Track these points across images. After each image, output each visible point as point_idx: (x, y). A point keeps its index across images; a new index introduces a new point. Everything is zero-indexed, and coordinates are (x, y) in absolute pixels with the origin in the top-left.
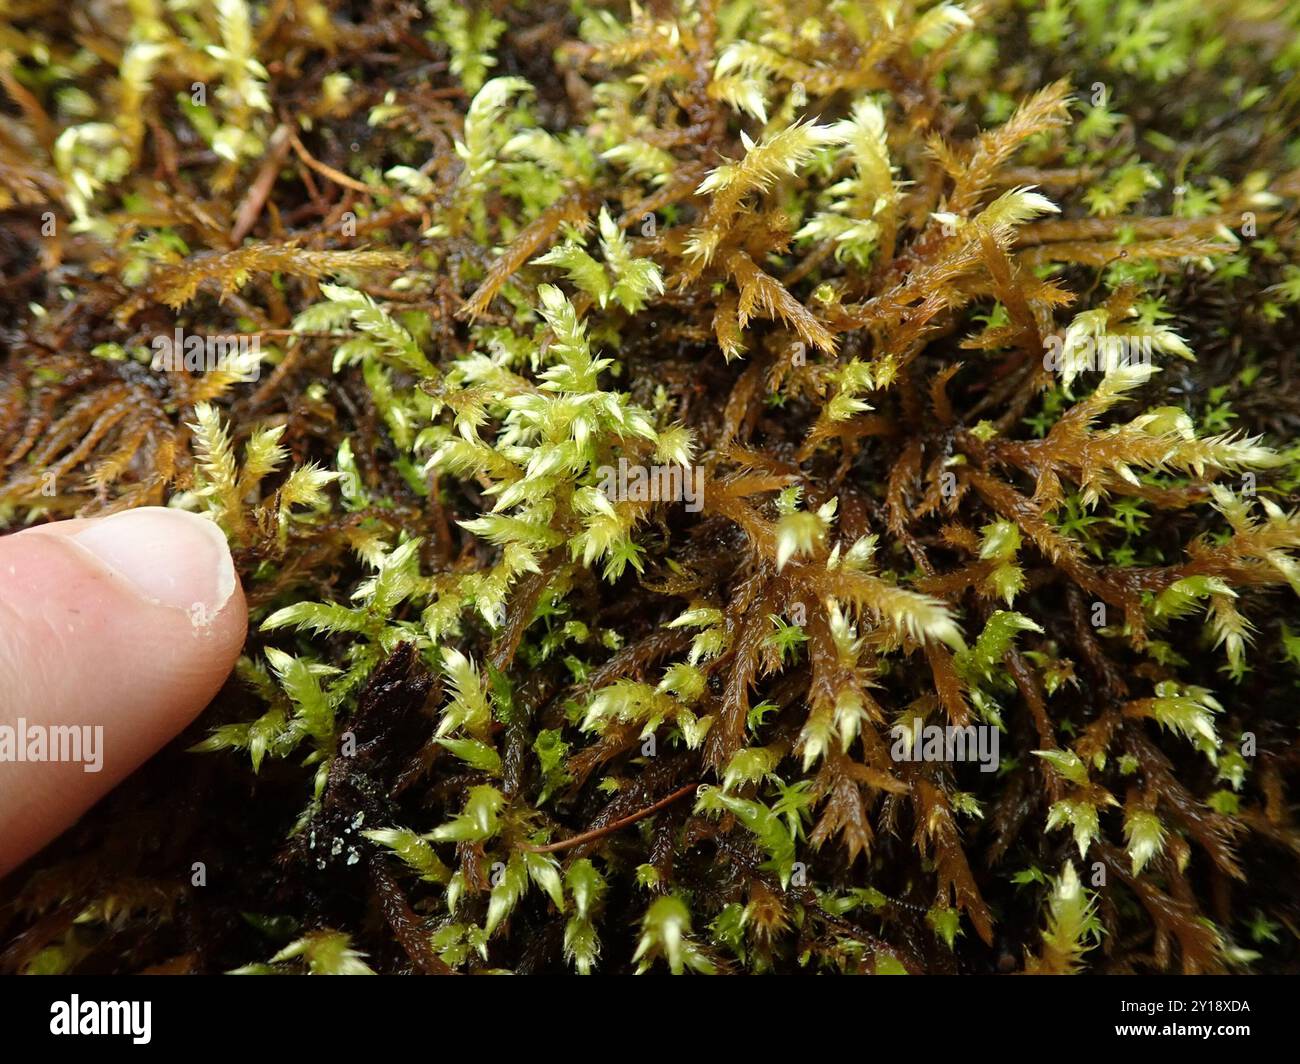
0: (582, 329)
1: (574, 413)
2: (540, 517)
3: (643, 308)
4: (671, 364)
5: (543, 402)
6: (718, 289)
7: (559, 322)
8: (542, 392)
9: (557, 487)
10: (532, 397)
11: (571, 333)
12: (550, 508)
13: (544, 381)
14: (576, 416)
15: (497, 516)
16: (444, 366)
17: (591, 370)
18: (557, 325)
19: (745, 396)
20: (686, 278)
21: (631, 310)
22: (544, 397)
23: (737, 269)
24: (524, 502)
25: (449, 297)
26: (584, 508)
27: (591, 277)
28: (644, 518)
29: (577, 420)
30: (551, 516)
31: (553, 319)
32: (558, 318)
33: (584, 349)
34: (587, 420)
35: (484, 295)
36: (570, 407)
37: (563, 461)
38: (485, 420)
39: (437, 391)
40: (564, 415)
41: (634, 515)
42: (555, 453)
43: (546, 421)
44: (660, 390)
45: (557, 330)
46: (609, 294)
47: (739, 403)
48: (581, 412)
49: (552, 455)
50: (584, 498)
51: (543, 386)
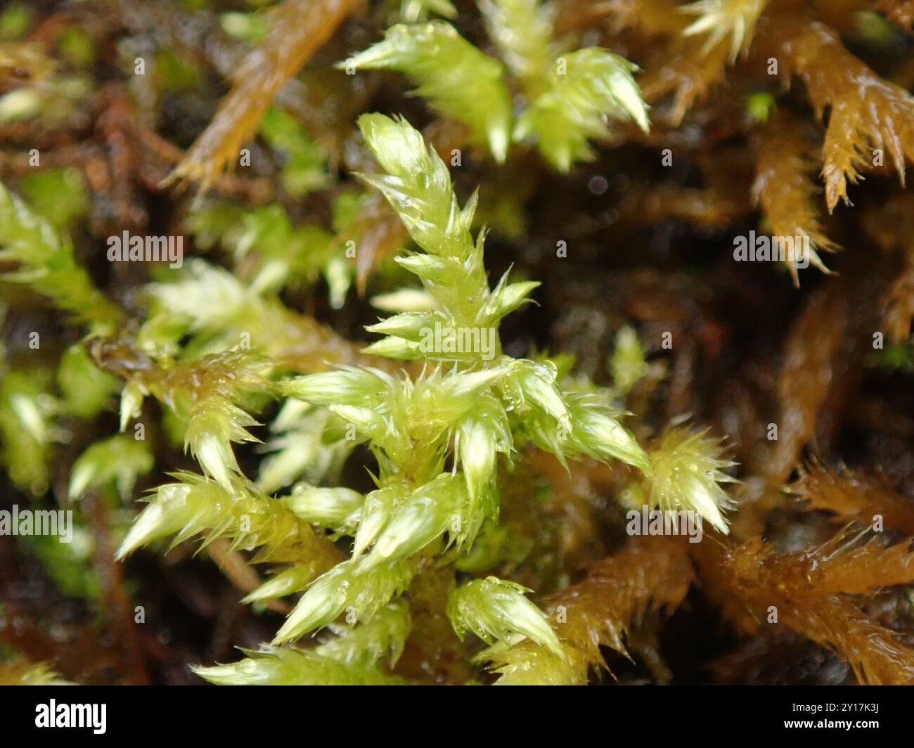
0: (467, 217)
1: (459, 410)
2: (377, 649)
3: (587, 155)
4: (646, 277)
5: (381, 384)
6: (759, 108)
7: (415, 204)
8: (376, 360)
9: (416, 580)
10: (355, 374)
11: (442, 225)
12: (398, 628)
13: (380, 336)
14: (463, 418)
15: (282, 653)
16: (130, 298)
17: (489, 311)
18: (410, 210)
19: (824, 348)
20: (690, 87)
21: (562, 159)
22: (382, 374)
23: (812, 67)
24: (342, 618)
25: (130, 137)
26: (482, 627)
27: (473, 91)
28: (618, 645)
29: (466, 428)
30: (399, 648)
31: (401, 196)
32: (411, 194)
33: (473, 261)
34: (489, 427)
35: (228, 136)
36: (448, 397)
37: (438, 522)
38: (251, 430)
39: (130, 365)
40: (433, 415)
41: (595, 639)
42: (421, 507)
43: (391, 429)
44: (627, 342)
45: (409, 221)
46: (512, 125)
47: (811, 366)
48: (474, 408)
49: (413, 510)
50: (483, 604)
51: (377, 347)
